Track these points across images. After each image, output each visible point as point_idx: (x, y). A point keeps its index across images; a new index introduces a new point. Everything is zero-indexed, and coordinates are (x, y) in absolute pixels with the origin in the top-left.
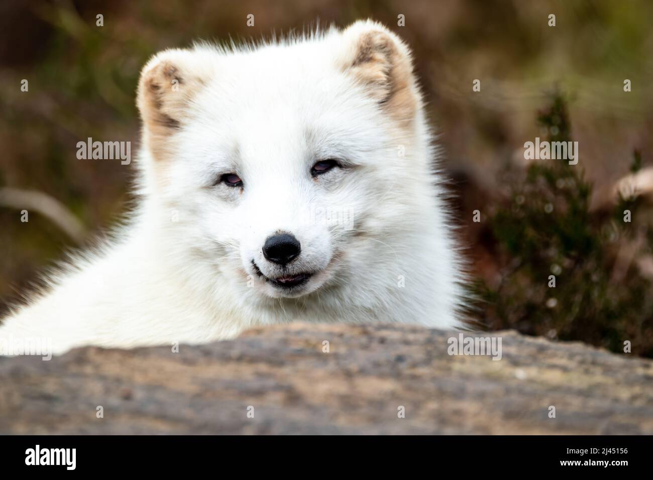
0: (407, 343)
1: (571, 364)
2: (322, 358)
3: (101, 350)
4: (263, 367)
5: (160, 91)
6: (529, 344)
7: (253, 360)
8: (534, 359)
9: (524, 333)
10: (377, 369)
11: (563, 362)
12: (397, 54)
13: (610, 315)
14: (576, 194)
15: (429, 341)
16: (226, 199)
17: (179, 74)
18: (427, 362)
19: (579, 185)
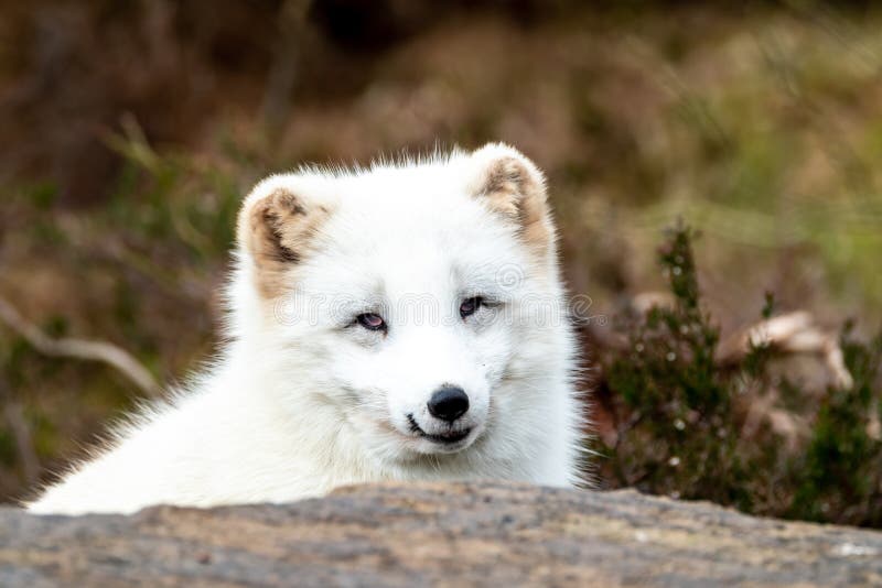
0: (515, 502)
1: (698, 526)
2: (421, 518)
3: (175, 510)
4: (355, 529)
5: (279, 221)
6: (650, 504)
7: (344, 521)
8: (656, 520)
9: (644, 492)
10: (482, 531)
11: (688, 523)
12: (531, 184)
13: (740, 476)
14: (701, 341)
15: (540, 501)
16: (364, 344)
17: (298, 203)
18: (538, 523)
19: (704, 331)
